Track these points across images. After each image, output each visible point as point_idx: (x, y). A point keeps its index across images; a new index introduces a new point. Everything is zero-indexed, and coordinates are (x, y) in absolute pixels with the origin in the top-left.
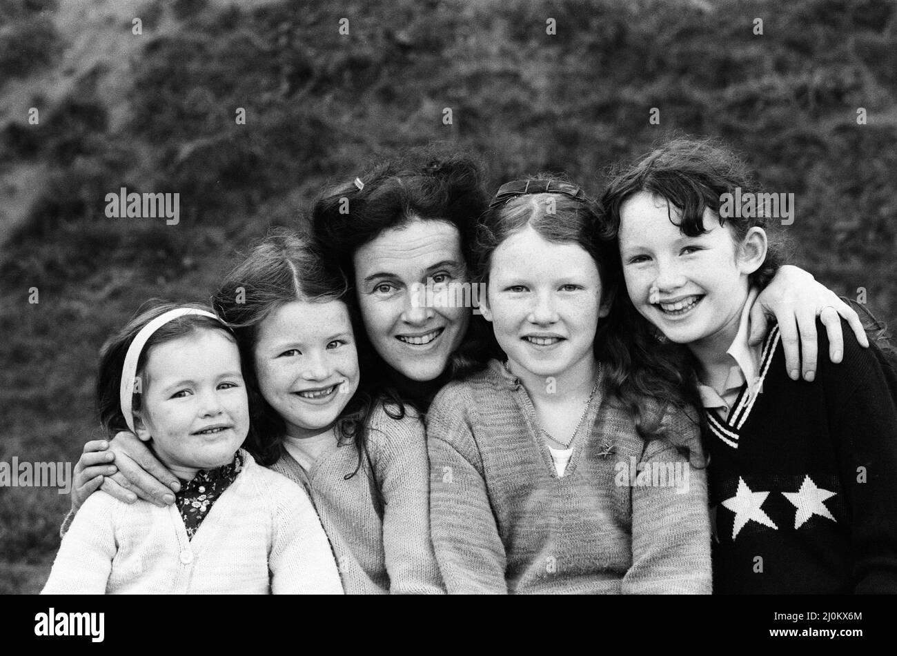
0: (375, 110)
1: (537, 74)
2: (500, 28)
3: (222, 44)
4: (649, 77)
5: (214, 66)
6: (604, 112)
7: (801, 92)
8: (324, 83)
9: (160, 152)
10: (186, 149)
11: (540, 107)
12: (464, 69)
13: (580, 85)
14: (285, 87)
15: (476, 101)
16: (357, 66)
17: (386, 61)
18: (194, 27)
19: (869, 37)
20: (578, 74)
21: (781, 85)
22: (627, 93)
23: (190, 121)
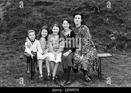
0: (26, 18)
1: (40, 15)
2: (36, 11)
3: (11, 13)
4: (50, 15)
5: (11, 15)
6: (46, 18)
7: (63, 16)
8: (21, 16)
9: (7, 22)
10: (9, 22)
11: (40, 18)
12: (34, 15)
13: (44, 16)
14: (18, 16)
15: (35, 18)
16: (24, 14)
17: (26, 14)
18: (8, 11)
19: (68, 12)
20: (44, 15)
21: (61, 16)
22: (48, 17)
23: (9, 20)
